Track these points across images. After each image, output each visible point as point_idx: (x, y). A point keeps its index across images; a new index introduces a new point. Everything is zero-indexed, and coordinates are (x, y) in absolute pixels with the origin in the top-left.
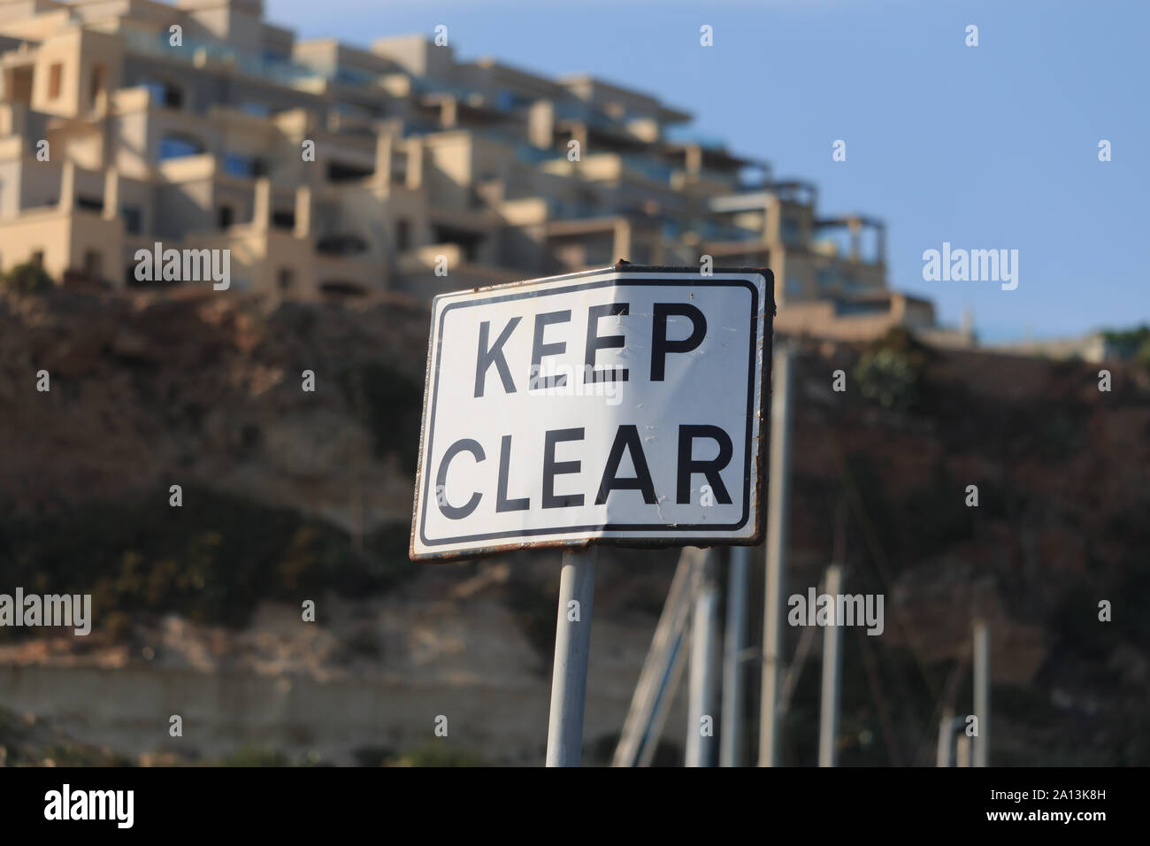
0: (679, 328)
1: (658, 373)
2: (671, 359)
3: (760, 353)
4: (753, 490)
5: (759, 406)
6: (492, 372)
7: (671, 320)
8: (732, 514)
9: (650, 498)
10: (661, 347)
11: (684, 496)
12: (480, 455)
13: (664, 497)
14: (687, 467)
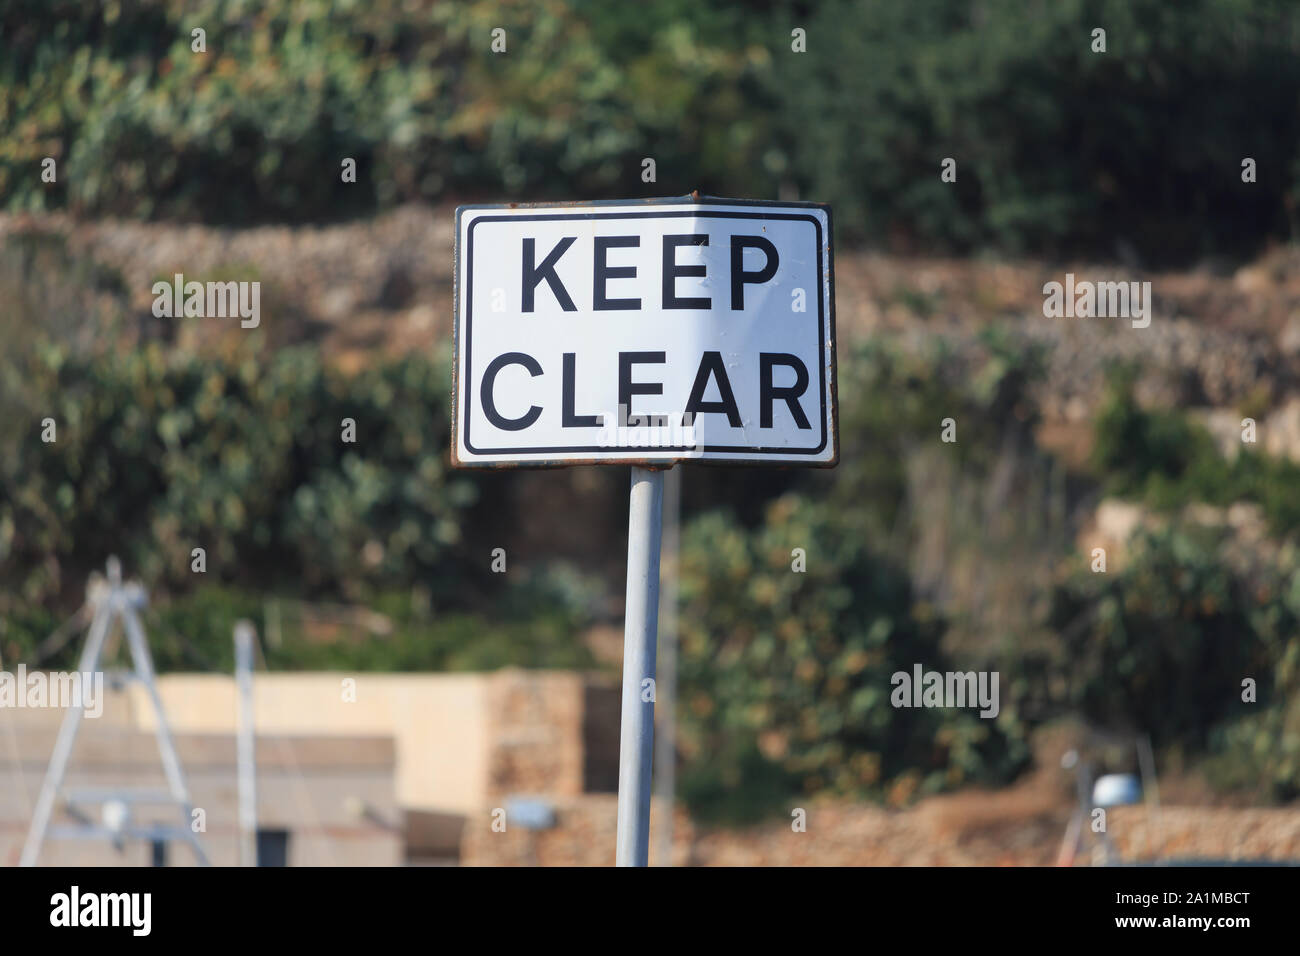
0: (754, 259)
1: (737, 303)
2: (749, 289)
3: (826, 286)
4: (829, 416)
5: (829, 337)
6: (543, 289)
7: (747, 252)
8: (811, 438)
9: (735, 422)
10: (740, 278)
11: (766, 420)
12: (535, 369)
13: (748, 421)
14: (768, 393)
